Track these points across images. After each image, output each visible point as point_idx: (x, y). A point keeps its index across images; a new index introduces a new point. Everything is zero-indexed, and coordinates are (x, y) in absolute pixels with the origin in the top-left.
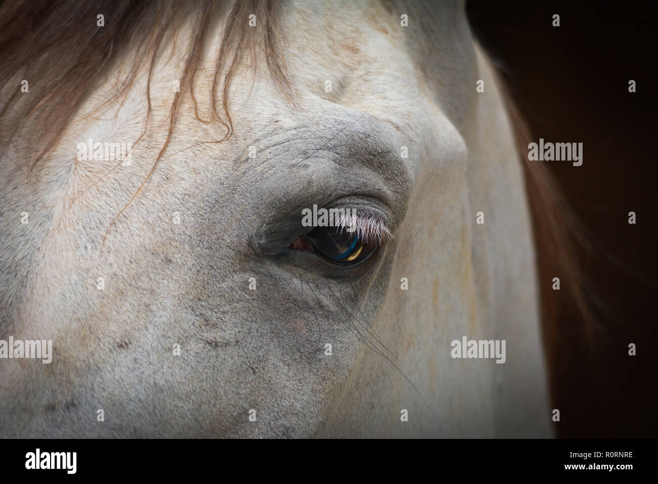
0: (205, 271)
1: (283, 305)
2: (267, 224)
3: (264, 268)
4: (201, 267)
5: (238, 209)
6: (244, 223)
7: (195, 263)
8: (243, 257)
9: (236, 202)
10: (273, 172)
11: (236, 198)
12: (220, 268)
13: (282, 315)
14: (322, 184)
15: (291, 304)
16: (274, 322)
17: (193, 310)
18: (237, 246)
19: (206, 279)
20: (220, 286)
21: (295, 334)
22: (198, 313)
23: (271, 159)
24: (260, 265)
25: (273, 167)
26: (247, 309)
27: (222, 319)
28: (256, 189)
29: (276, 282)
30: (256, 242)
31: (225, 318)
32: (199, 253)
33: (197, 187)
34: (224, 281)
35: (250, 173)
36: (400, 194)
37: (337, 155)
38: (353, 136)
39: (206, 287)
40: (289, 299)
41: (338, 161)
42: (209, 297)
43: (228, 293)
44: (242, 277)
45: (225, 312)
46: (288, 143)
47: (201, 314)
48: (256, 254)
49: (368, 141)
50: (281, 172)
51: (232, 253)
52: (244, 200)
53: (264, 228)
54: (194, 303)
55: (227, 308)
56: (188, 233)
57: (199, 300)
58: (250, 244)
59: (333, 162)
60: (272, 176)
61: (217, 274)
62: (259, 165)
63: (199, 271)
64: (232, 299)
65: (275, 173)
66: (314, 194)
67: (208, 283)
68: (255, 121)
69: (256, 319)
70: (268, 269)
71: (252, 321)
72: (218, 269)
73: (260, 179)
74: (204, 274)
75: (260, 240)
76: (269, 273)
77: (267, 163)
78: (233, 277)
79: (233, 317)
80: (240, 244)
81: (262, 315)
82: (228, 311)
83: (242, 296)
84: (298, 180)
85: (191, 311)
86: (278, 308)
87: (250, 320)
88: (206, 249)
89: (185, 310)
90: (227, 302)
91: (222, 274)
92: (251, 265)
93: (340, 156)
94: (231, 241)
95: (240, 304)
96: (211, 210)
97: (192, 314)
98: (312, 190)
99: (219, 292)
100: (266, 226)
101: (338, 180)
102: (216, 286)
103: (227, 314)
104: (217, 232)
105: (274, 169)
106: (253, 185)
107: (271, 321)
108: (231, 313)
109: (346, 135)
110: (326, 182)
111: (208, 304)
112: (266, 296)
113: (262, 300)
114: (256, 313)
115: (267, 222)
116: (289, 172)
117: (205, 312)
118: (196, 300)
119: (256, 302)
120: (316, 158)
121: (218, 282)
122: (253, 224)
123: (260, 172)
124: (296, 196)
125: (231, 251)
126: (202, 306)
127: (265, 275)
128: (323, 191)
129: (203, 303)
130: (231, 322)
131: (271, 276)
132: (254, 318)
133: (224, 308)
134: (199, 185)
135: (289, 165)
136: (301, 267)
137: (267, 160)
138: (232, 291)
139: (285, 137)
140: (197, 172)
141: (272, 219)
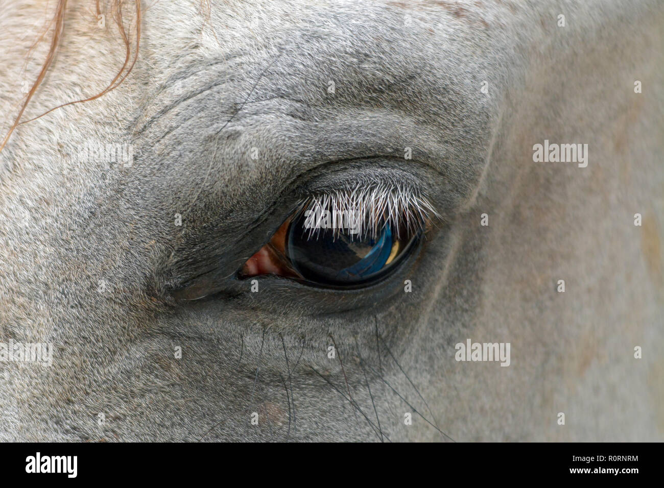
0: (76, 348)
1: (232, 384)
2: (178, 251)
3: (185, 325)
4: (66, 342)
5: (124, 229)
6: (136, 255)
7: (55, 336)
8: (142, 314)
9: (121, 216)
10: (178, 153)
11: (121, 208)
12: (102, 339)
13: (232, 402)
14: (268, 165)
15: (247, 380)
16: (219, 417)
17: (57, 423)
18: (125, 298)
19: (77, 362)
20: (106, 371)
21: (262, 431)
22: (68, 427)
23: (178, 127)
24: (177, 321)
25: (179, 143)
26: (161, 406)
27: (114, 432)
28: (152, 189)
29: (213, 346)
30: (161, 284)
31: (120, 428)
32: (61, 316)
33: (63, 185)
34: (112, 361)
35: (145, 157)
36: (451, 144)
37: (298, 105)
38: (332, 62)
39: (81, 377)
40: (243, 371)
41: (299, 114)
42: (87, 394)
43: (122, 383)
44: (146, 349)
45: (119, 418)
46: (208, 92)
47: (74, 428)
48: (166, 305)
49: (364, 69)
50: (191, 152)
51: (121, 311)
52: (132, 212)
53: (173, 259)
54: (59, 409)
55: (123, 409)
56: (42, 278)
57: (69, 402)
58: (150, 290)
59: (290, 118)
60: (176, 161)
61: (98, 351)
62: (159, 141)
63: (62, 350)
64: (132, 391)
65: (180, 156)
66: (254, 186)
67: (82, 370)
68: (163, 45)
69: (182, 419)
70: (195, 327)
71: (173, 425)
72: (98, 341)
73: (159, 170)
74: (73, 353)
75: (168, 280)
76: (196, 333)
77: (170, 135)
78: (128, 350)
79: (136, 423)
80: (132, 293)
81: (192, 410)
82: (125, 415)
83: (150, 384)
84: (220, 165)
85: (55, 426)
86: (222, 391)
87: (168, 424)
88: (72, 307)
89: (43, 426)
90: (122, 398)
91: (107, 350)
92: (160, 324)
93: (305, 105)
94: (115, 288)
95: (147, 397)
96: (82, 232)
97: (56, 430)
98: (248, 178)
99: (105, 382)
100: (175, 255)
101: (301, 150)
102: (98, 372)
103: (124, 420)
104: (90, 274)
105: (180, 147)
106: (148, 182)
107: (213, 415)
108: (132, 416)
109: (318, 64)
110: (274, 158)
111: (86, 406)
112: (196, 374)
113: (190, 383)
114: (179, 409)
115: (176, 248)
116: (202, 153)
117: (81, 422)
118: (61, 403)
119: (177, 388)
120: (255, 117)
121: (101, 364)
122: (152, 254)
123: (159, 155)
124: (220, 194)
125: (117, 307)
126: (75, 413)
127: (189, 338)
128: (273, 175)
129: (77, 407)
130: (133, 434)
131: (201, 338)
132: (176, 419)
133: (118, 409)
134: (66, 180)
135: (202, 137)
136: (264, 310)
137: (171, 129)
138: (129, 378)
139: (206, 79)
140: (64, 153)
141: (183, 241)
